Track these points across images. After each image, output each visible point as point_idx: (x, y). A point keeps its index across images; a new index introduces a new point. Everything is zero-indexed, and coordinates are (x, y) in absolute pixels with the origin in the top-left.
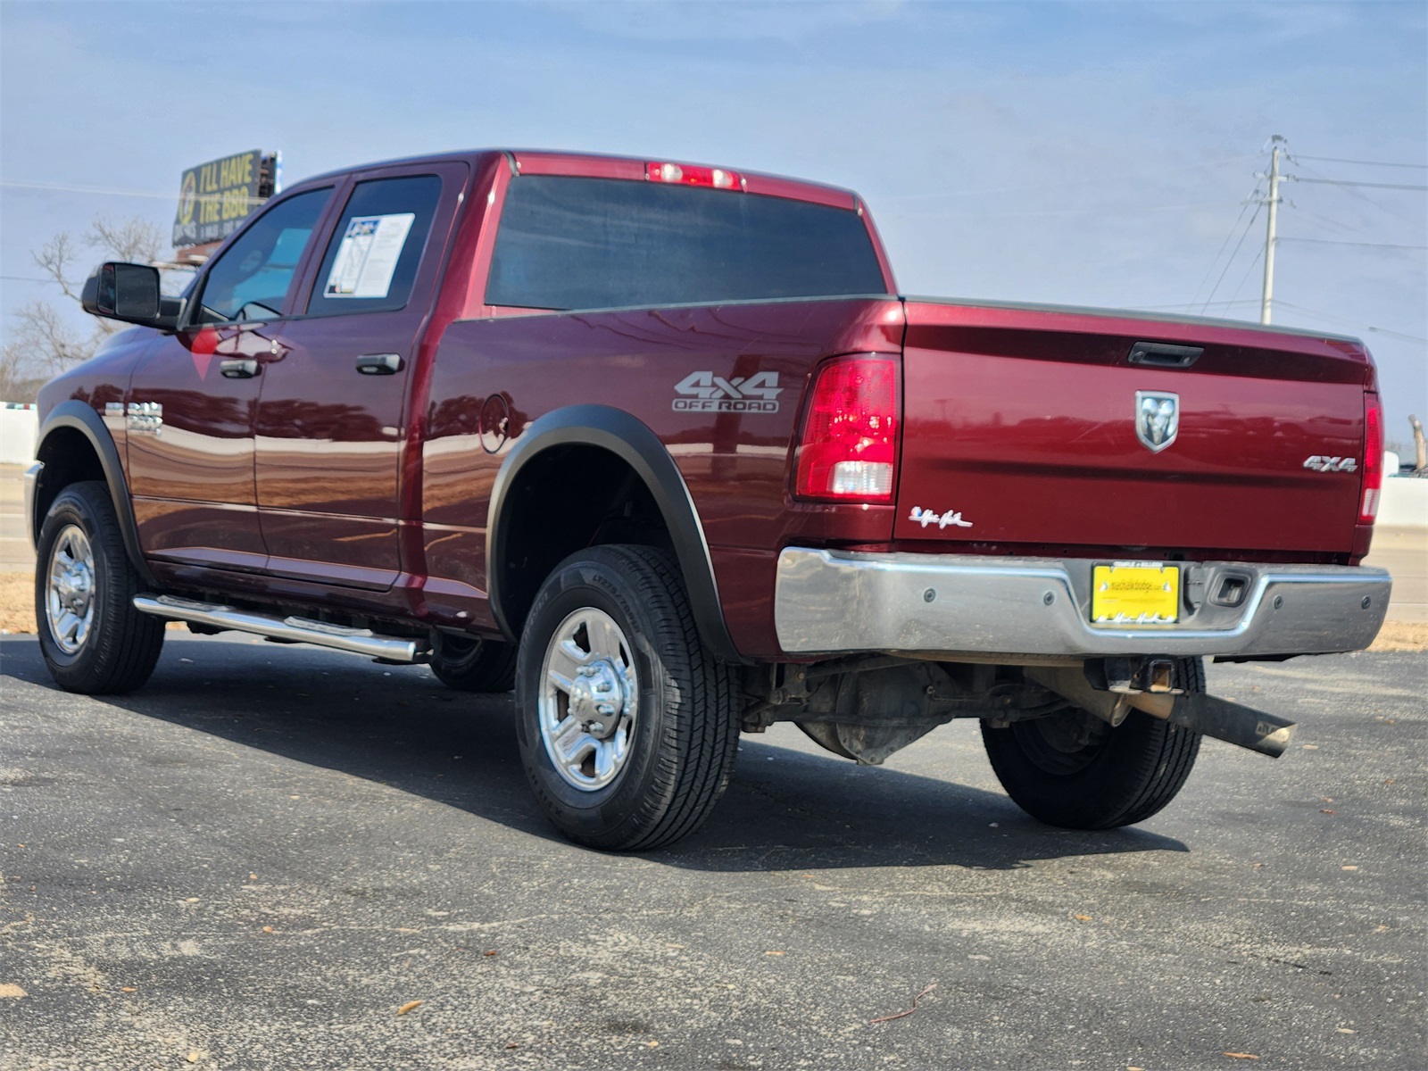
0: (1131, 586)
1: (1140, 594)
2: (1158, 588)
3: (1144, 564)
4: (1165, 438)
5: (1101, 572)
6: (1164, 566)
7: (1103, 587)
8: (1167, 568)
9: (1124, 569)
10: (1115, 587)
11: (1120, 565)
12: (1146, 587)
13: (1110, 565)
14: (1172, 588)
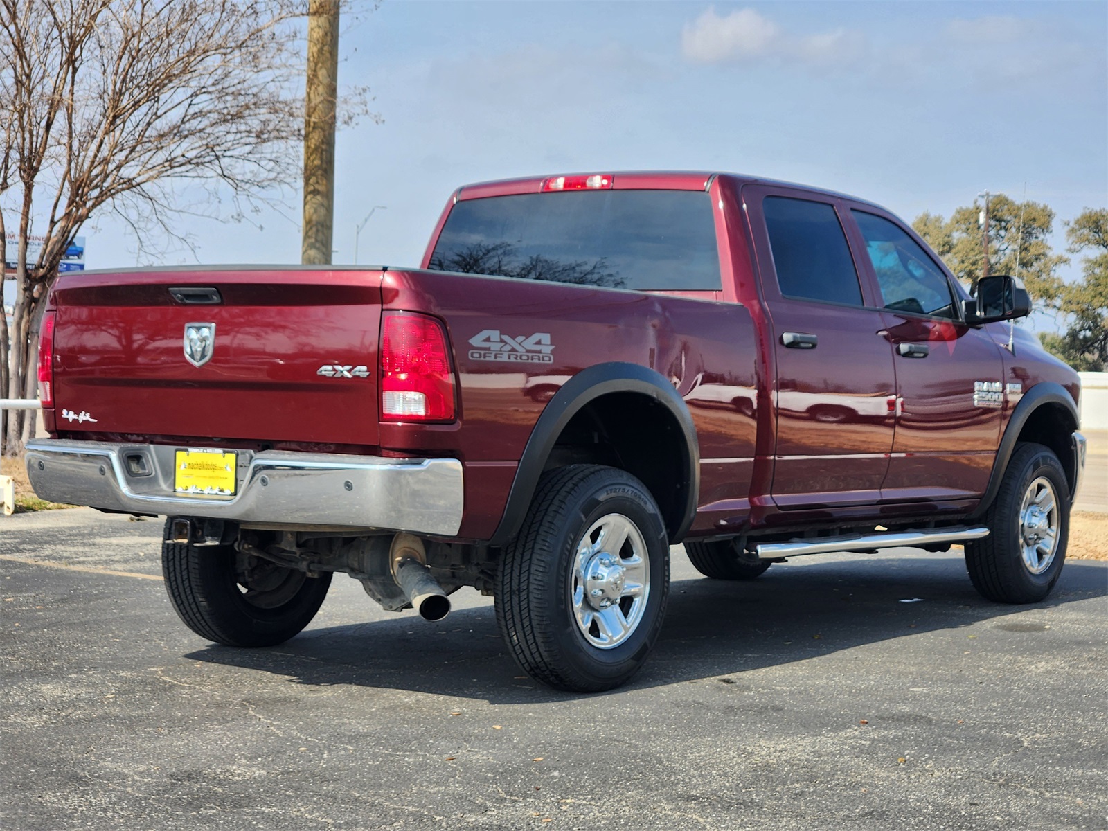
0: (204, 467)
1: (209, 473)
2: (221, 469)
3: (209, 450)
4: (203, 356)
5: (181, 455)
6: (224, 452)
7: (183, 466)
8: (226, 454)
9: (196, 454)
10: (191, 466)
11: (193, 451)
12: (213, 467)
13: (186, 450)
14: (231, 468)
